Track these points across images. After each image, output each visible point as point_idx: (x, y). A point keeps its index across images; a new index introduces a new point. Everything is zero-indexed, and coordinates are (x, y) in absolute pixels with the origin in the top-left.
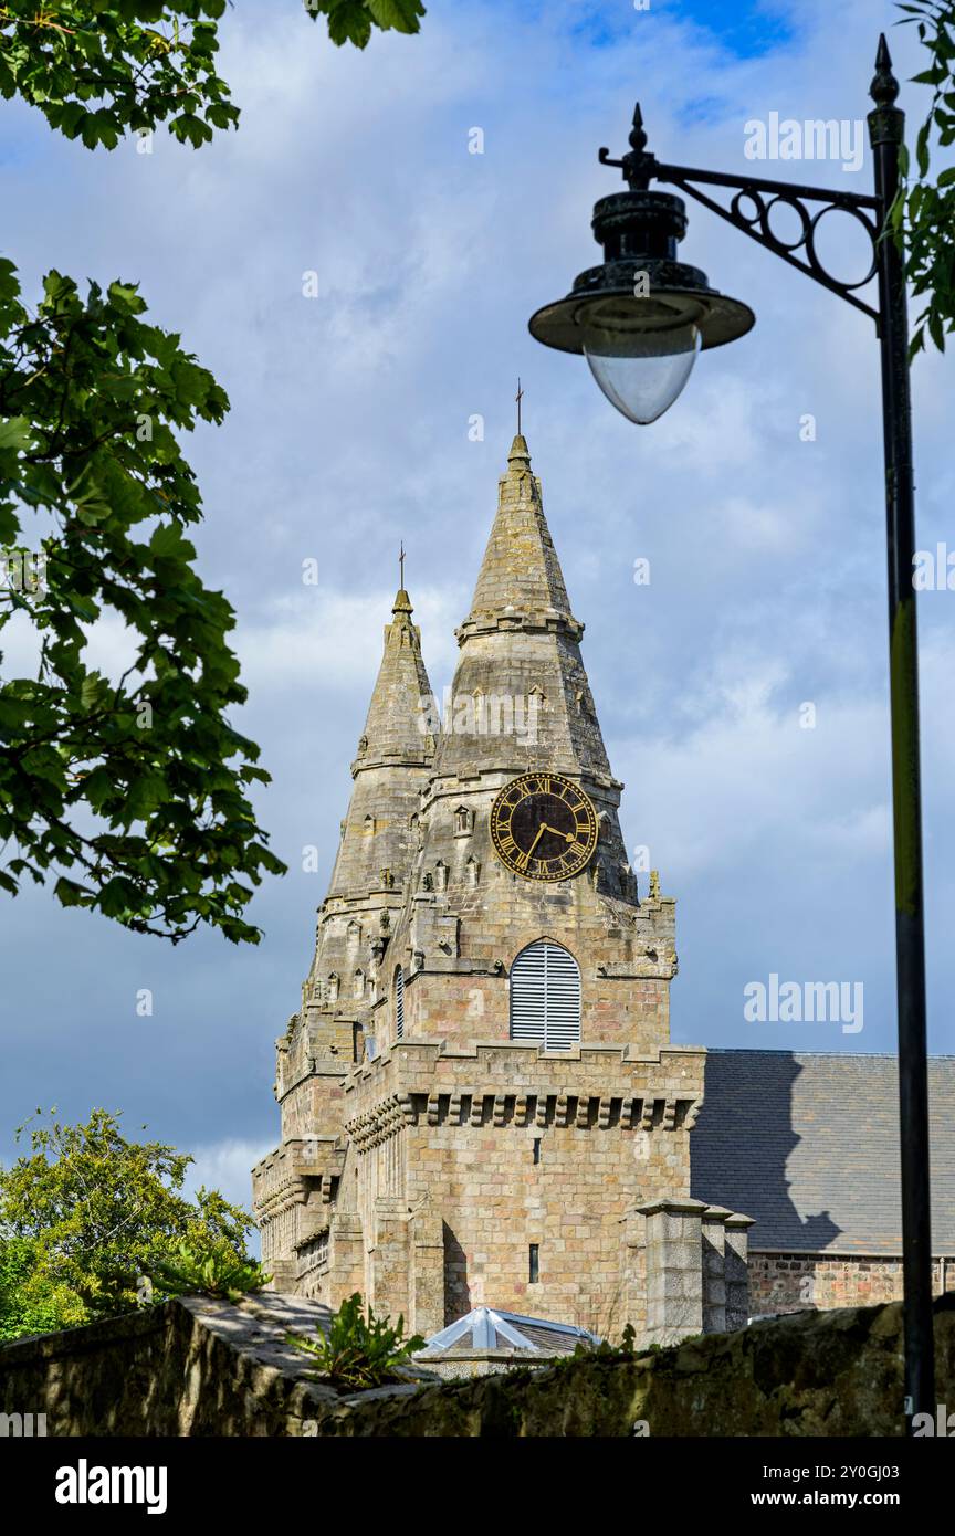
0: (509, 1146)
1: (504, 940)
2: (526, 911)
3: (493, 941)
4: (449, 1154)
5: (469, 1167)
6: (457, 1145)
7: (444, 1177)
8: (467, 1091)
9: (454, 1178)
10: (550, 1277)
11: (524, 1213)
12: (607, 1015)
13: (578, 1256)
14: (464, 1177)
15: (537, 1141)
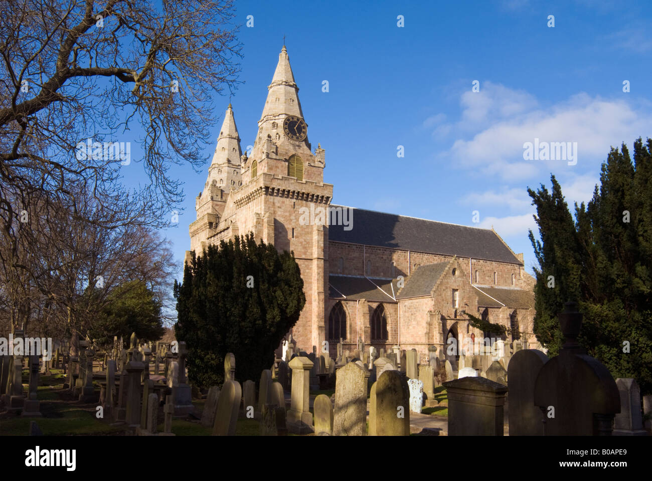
0: (288, 203)
1: (286, 153)
2: (291, 147)
3: (284, 153)
4: (274, 203)
5: (279, 207)
6: (276, 201)
7: (272, 209)
8: (279, 187)
9: (275, 209)
10: (297, 237)
11: (291, 220)
12: (309, 175)
13: (303, 232)
14: (277, 209)
15: (294, 202)
